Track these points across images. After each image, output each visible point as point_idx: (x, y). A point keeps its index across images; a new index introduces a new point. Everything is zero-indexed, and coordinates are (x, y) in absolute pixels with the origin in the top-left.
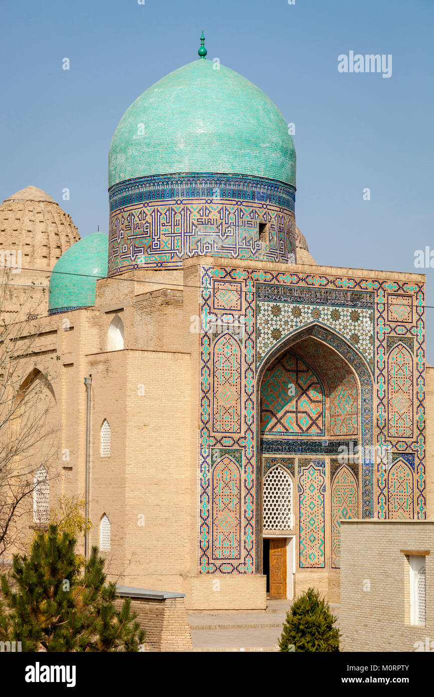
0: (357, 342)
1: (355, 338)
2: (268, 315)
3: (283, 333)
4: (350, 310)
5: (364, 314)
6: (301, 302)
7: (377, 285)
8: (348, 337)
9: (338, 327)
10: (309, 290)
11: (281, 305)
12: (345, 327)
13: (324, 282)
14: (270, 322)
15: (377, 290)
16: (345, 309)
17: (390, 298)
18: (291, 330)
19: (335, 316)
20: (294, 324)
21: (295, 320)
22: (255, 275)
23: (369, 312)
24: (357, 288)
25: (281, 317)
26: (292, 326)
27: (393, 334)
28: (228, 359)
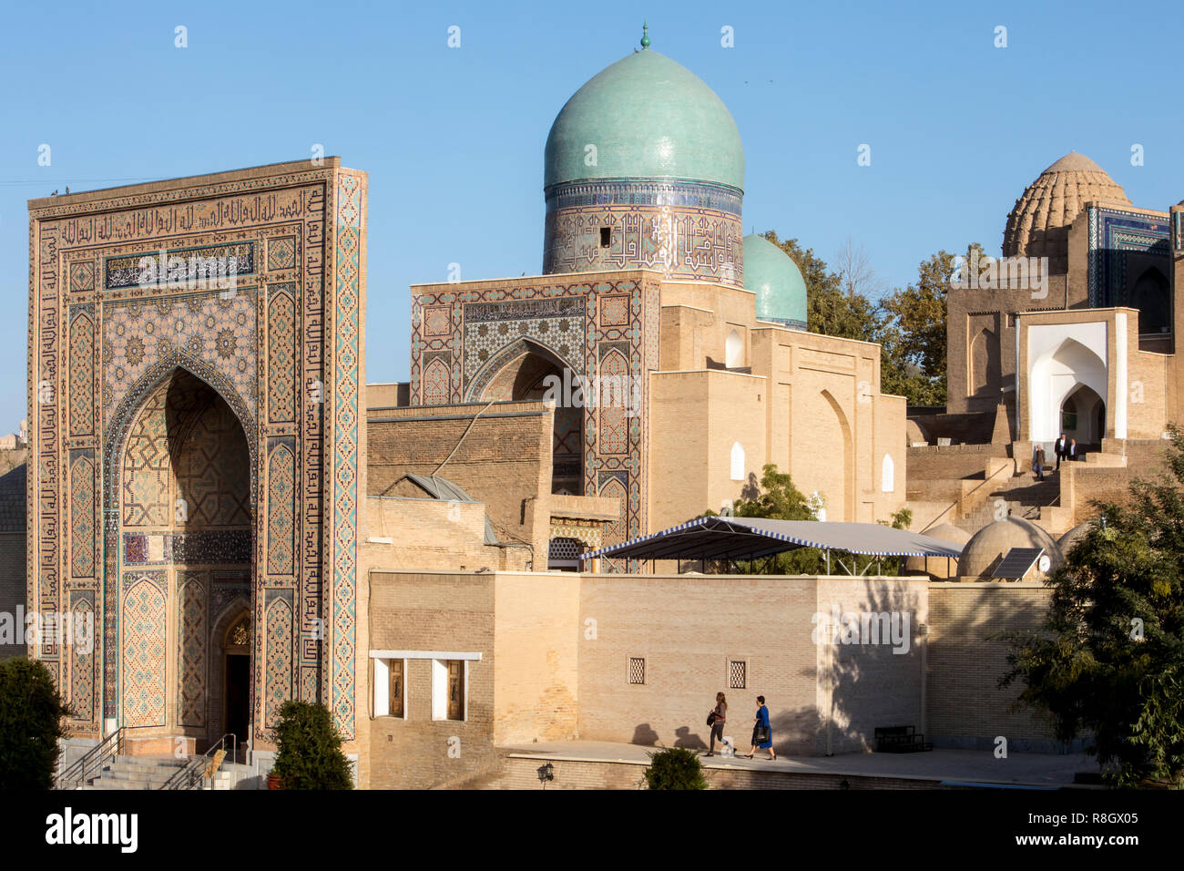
0: (566, 354)
1: (565, 350)
2: (476, 336)
3: (490, 353)
4: (559, 319)
5: (575, 322)
6: (508, 318)
7: (587, 288)
8: (557, 349)
9: (546, 340)
10: (516, 305)
11: (488, 323)
12: (554, 339)
13: (531, 293)
14: (477, 343)
15: (588, 294)
16: (554, 319)
17: (603, 301)
18: (498, 348)
19: (544, 328)
20: (501, 342)
21: (501, 338)
22: (462, 297)
23: (580, 319)
24: (567, 295)
25: (488, 336)
26: (499, 345)
27: (605, 340)
28: (437, 386)
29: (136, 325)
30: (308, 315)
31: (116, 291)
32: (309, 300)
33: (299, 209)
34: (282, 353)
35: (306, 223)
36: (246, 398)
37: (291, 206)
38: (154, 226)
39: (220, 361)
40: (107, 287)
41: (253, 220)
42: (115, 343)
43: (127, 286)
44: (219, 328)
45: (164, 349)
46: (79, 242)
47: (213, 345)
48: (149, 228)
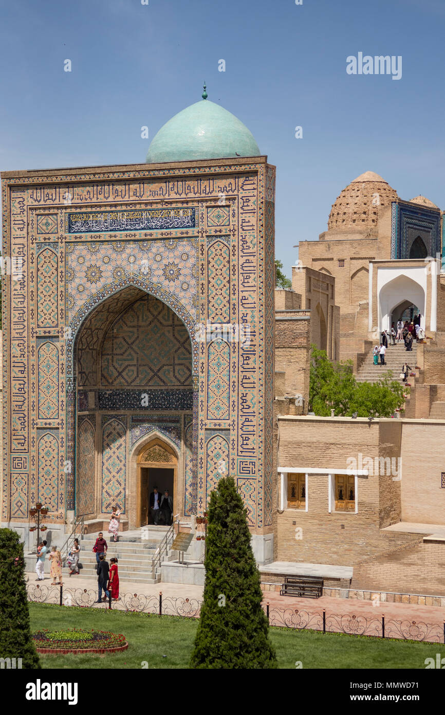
29: (94, 257)
30: (242, 256)
31: (78, 235)
32: (243, 247)
33: (234, 188)
34: (219, 279)
35: (240, 197)
36: (188, 308)
37: (227, 186)
38: (111, 193)
39: (166, 283)
40: (69, 232)
41: (195, 194)
42: (77, 269)
43: (87, 232)
44: (165, 262)
45: (119, 274)
46: (45, 201)
47: (161, 272)
48: (107, 195)
